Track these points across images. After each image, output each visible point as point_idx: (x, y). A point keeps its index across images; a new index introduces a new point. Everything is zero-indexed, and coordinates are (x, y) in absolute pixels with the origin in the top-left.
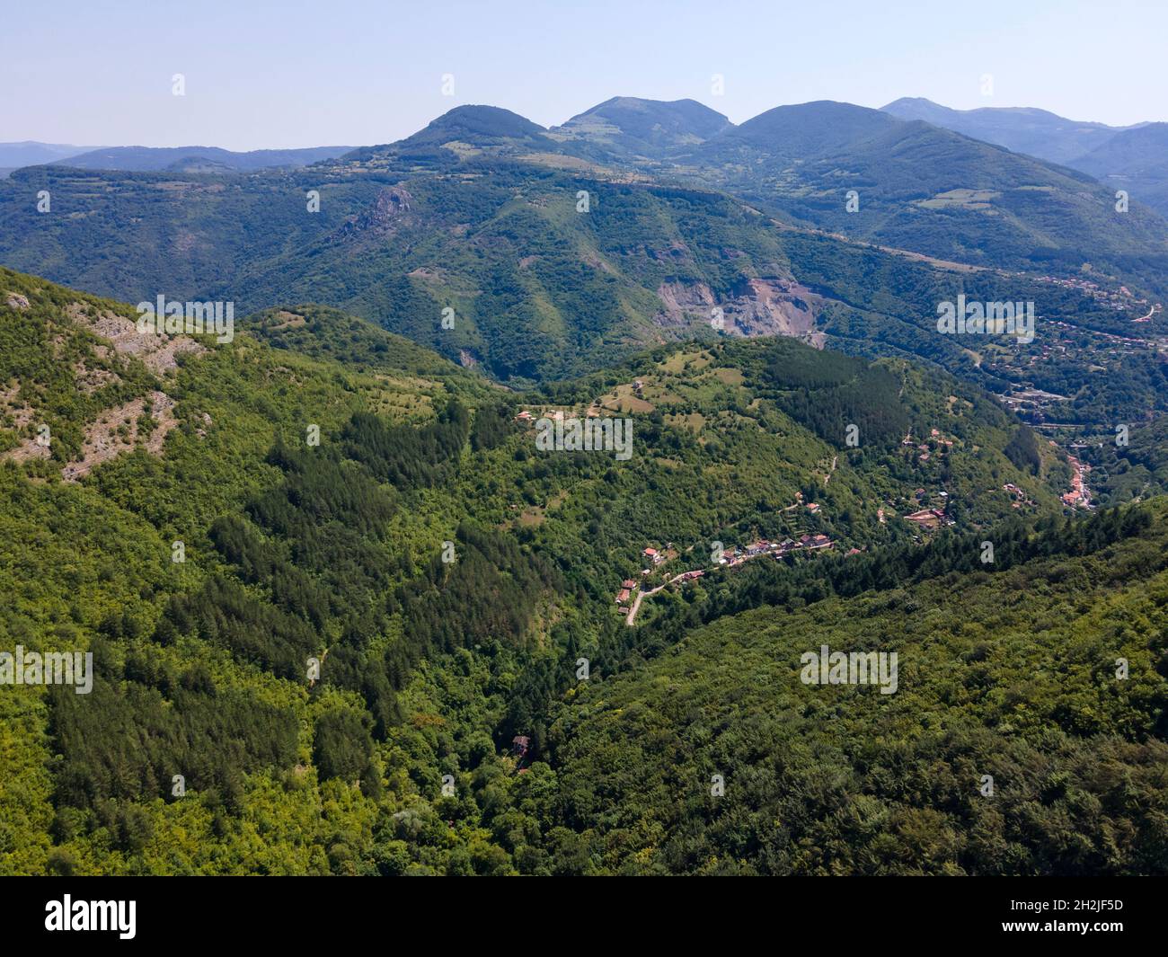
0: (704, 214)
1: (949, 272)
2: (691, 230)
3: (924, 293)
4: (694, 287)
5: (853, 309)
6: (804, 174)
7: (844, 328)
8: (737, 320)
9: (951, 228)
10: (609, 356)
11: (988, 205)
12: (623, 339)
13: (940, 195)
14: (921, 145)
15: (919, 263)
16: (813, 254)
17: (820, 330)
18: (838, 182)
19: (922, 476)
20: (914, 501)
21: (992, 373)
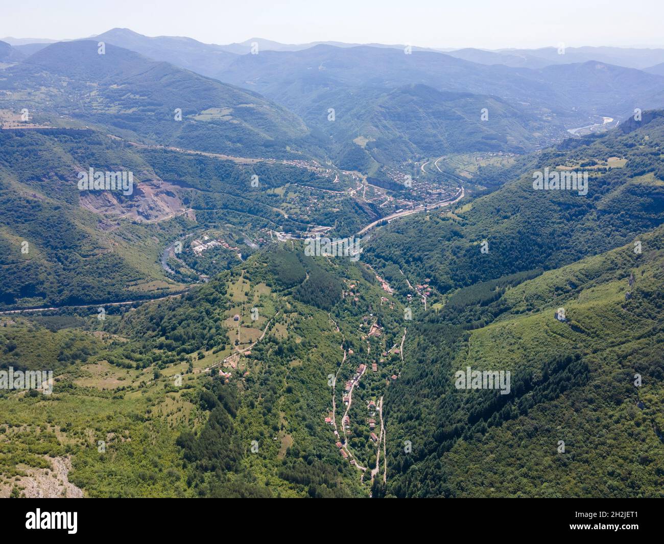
0: (85, 145)
1: (244, 165)
2: (82, 157)
3: (238, 179)
4: (102, 195)
5: (202, 192)
6: (108, 97)
7: (203, 205)
8: (138, 212)
9: (221, 133)
10: (95, 266)
11: (231, 117)
12: (96, 251)
13: (203, 112)
14: (179, 81)
15: (227, 161)
16: (165, 162)
17: (188, 207)
18: (136, 103)
19: (361, 310)
20: (366, 325)
21: (296, 221)
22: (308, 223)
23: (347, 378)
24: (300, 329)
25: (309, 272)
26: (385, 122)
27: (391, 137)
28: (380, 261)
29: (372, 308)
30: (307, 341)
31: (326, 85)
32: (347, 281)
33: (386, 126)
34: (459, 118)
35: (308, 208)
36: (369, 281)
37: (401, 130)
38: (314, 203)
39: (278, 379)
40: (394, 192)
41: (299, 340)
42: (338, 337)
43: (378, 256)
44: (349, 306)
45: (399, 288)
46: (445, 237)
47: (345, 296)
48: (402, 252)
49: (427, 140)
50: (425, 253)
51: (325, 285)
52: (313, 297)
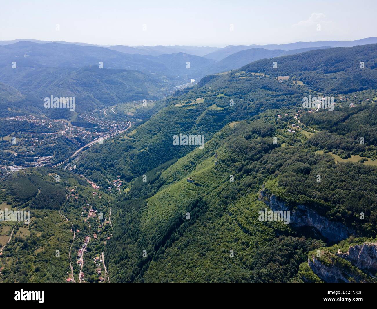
19: (81, 204)
20: (85, 212)
21: (25, 156)
22: (34, 156)
23: (78, 249)
24: (39, 227)
25: (40, 188)
26: (77, 88)
27: (83, 97)
28: (88, 172)
29: (88, 201)
30: (46, 233)
31: (32, 67)
32: (68, 188)
33: (78, 91)
34: (121, 83)
35: (32, 147)
36: (83, 185)
37: (87, 92)
38: (37, 143)
39: (27, 265)
40: (90, 129)
41: (39, 235)
42: (68, 224)
43: (86, 168)
44: (73, 203)
45: (103, 185)
46: (124, 150)
47: (69, 198)
48: (101, 163)
49: (104, 96)
50: (115, 161)
51: (53, 193)
52: (46, 203)
